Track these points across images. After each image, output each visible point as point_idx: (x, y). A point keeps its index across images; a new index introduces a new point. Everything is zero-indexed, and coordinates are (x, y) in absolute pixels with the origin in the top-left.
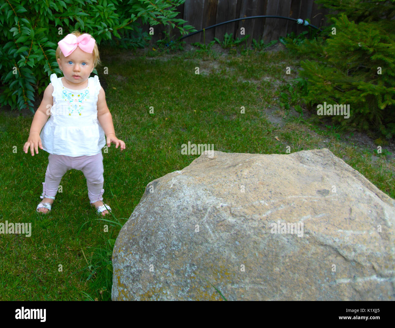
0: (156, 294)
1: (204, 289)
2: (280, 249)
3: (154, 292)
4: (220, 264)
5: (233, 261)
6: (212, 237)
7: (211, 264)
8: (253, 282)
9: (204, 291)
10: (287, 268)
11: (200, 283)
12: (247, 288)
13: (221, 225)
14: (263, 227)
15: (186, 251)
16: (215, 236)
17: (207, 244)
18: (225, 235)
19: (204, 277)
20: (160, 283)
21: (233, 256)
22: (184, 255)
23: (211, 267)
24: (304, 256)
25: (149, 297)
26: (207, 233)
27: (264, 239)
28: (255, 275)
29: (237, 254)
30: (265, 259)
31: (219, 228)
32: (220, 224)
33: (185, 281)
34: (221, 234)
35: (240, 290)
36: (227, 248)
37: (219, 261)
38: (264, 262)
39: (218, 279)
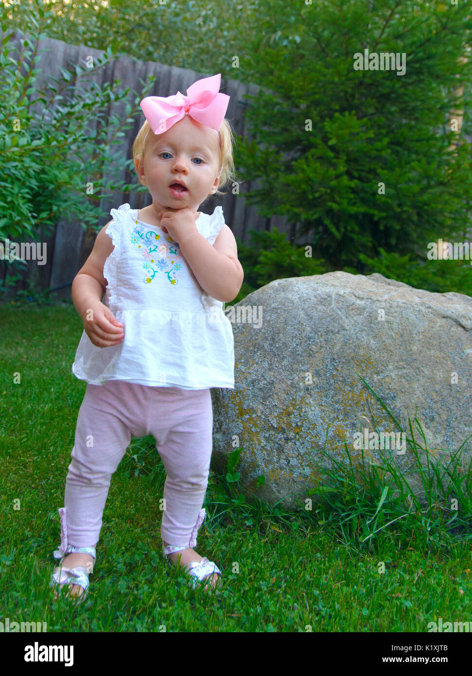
0: (298, 407)
1: (349, 389)
2: (412, 326)
3: (294, 405)
4: (361, 352)
5: (373, 347)
6: (347, 323)
7: (352, 355)
8: (397, 368)
9: (350, 391)
10: (423, 344)
11: (344, 381)
12: (393, 374)
13: (353, 309)
14: (391, 307)
15: (323, 344)
16: (350, 322)
17: (343, 332)
18: (360, 319)
19: (347, 372)
20: (300, 392)
21: (372, 341)
22: (323, 350)
23: (353, 358)
24: (434, 329)
25: (289, 415)
26: (341, 318)
27: (395, 317)
28: (397, 358)
29: (375, 337)
30: (402, 340)
31: (351, 313)
32: (351, 308)
33: (328, 383)
34: (355, 318)
35: (387, 380)
36: (364, 333)
37: (359, 349)
38: (402, 342)
39: (363, 370)
